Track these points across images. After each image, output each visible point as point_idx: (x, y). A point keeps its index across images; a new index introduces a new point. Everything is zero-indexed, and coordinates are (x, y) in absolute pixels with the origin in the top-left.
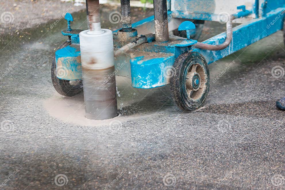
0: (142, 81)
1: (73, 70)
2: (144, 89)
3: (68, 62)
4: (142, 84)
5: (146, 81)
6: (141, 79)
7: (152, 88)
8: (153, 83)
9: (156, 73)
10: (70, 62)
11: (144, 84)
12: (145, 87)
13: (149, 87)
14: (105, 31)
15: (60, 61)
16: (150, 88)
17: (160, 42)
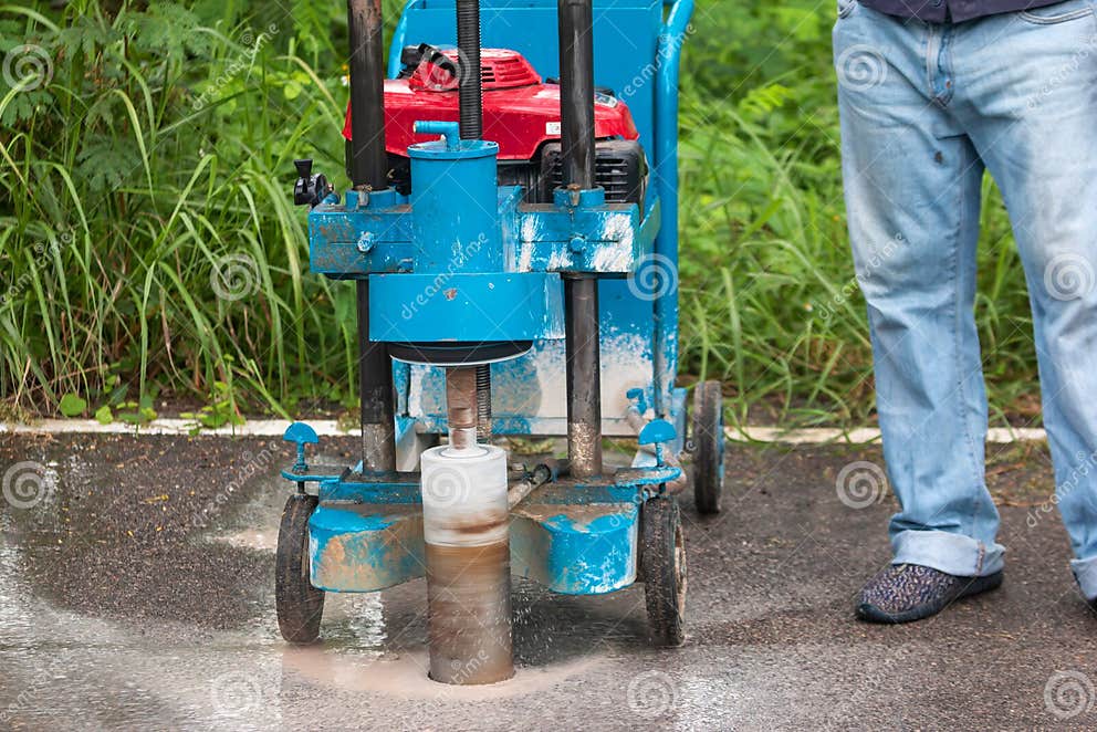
0: (590, 576)
1: (373, 566)
2: (595, 595)
3: (362, 545)
4: (588, 582)
5: (600, 573)
6: (587, 571)
7: (615, 590)
8: (616, 578)
9: (622, 553)
10: (368, 543)
11: (595, 583)
12: (599, 589)
13: (607, 589)
14: (488, 451)
15: (339, 544)
16: (609, 592)
17: (586, 477)
